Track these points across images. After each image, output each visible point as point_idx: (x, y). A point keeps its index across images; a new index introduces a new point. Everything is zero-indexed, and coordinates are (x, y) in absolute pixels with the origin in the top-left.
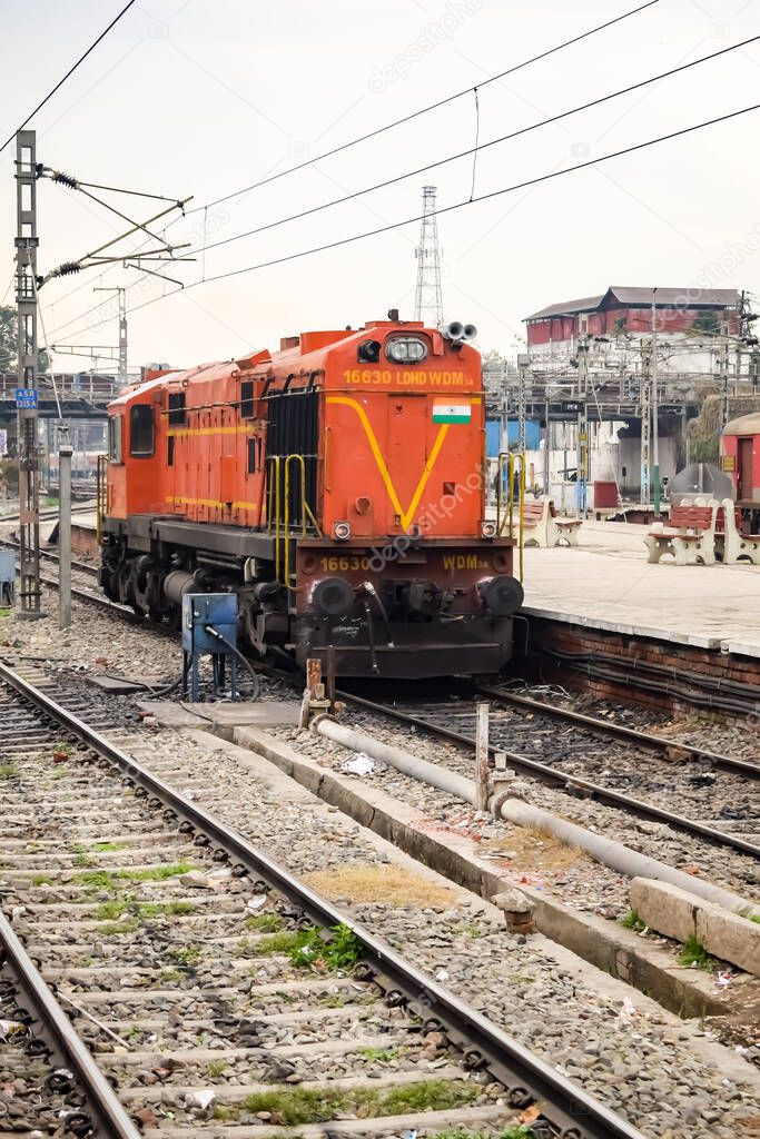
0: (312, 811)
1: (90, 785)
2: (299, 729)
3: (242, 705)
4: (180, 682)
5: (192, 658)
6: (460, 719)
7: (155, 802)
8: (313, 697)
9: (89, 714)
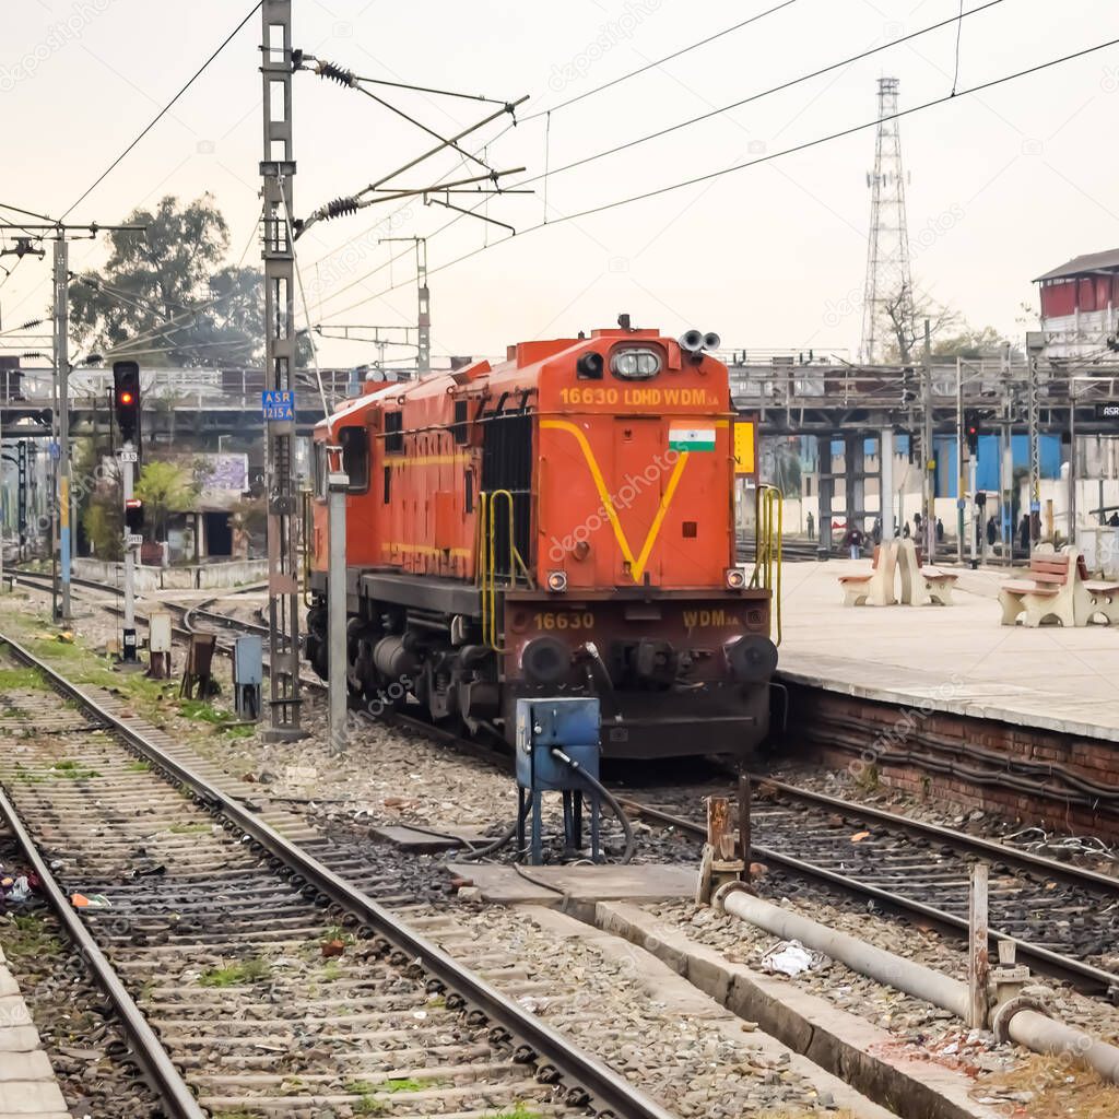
0: (717, 1030)
1: (377, 991)
2: (696, 905)
3: (607, 868)
4: (513, 834)
5: (531, 796)
6: (945, 889)
7: (477, 1017)
8: (717, 856)
9: (375, 883)
